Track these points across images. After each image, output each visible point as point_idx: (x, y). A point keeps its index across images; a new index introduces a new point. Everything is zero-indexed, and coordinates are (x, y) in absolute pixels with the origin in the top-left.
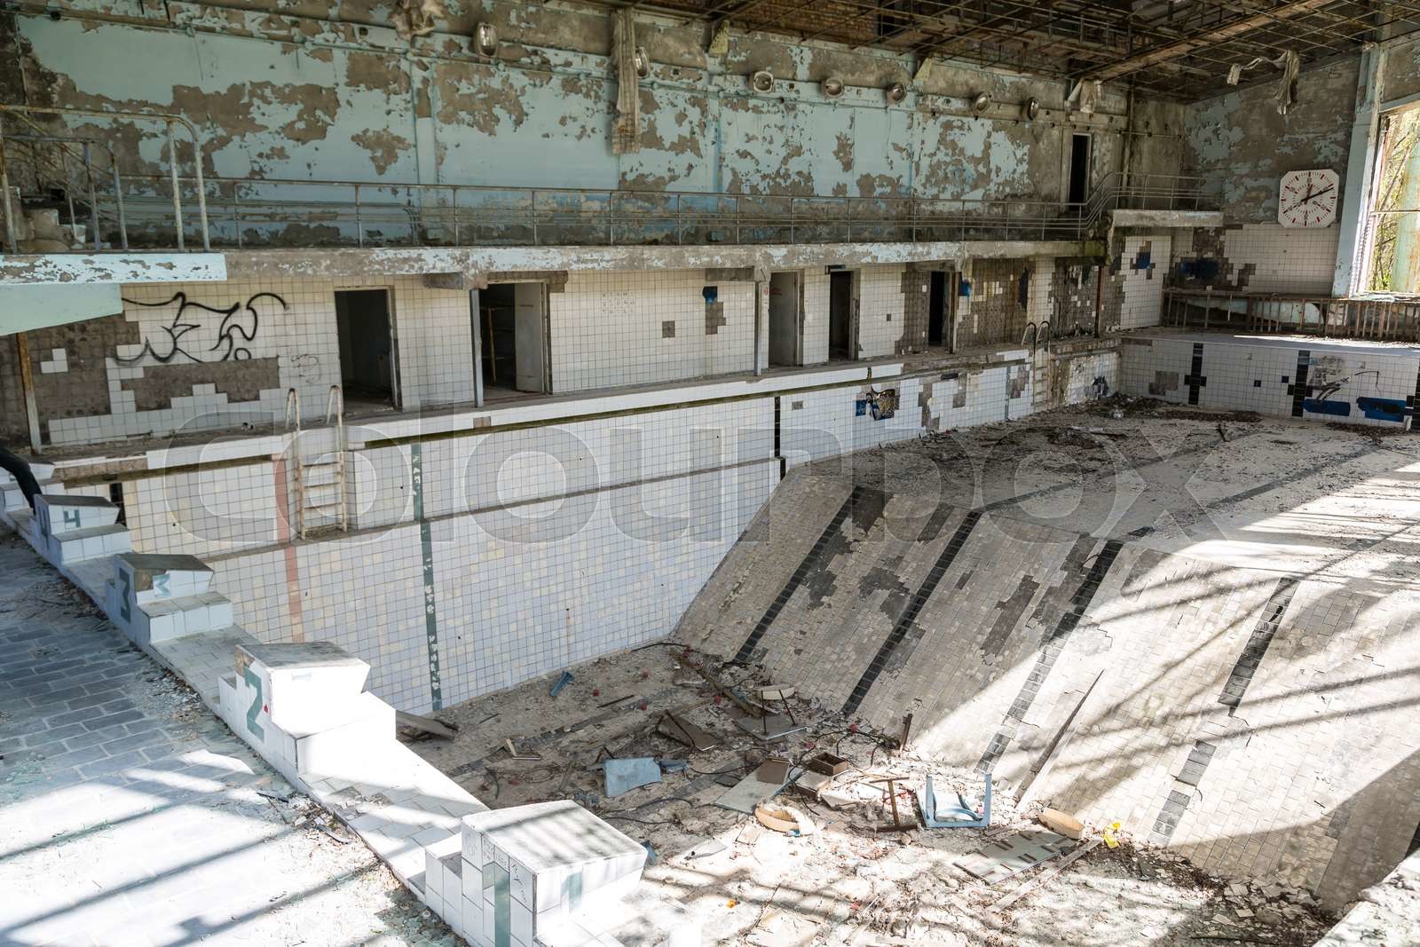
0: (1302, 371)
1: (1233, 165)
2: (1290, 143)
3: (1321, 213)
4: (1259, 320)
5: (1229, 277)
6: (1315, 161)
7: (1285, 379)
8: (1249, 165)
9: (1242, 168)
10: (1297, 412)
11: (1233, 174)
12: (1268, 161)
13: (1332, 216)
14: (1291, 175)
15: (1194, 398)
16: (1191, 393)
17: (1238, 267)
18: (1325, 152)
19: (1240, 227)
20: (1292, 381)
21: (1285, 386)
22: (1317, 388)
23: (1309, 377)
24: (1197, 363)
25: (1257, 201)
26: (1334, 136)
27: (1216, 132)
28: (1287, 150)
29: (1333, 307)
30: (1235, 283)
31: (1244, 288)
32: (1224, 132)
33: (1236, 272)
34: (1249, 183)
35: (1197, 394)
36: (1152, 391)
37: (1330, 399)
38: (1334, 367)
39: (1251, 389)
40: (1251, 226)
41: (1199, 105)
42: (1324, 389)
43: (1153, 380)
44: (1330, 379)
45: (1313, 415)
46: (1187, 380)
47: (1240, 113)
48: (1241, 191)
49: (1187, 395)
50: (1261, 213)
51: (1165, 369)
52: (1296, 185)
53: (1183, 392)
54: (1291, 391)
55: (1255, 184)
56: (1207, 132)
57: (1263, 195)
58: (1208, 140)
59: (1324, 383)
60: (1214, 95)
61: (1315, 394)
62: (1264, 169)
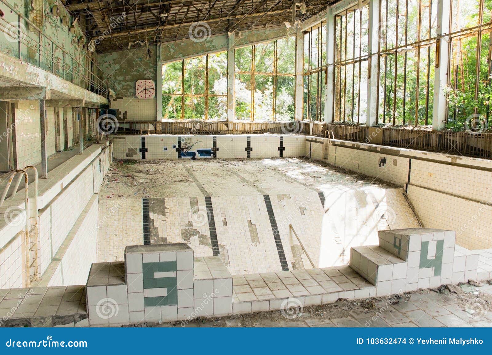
0: (180, 143)
1: (117, 77)
2: (136, 71)
3: (150, 94)
4: (134, 130)
5: (120, 116)
6: (145, 77)
7: (175, 147)
8: (123, 77)
9: (121, 78)
10: (180, 157)
11: (117, 80)
12: (129, 76)
13: (154, 95)
14: (139, 81)
15: (144, 157)
16: (142, 155)
17: (123, 112)
18: (148, 75)
19: (122, 98)
20: (177, 147)
21: (175, 149)
22: (185, 148)
23: (182, 145)
24: (143, 144)
25: (127, 89)
26: (150, 70)
27: (110, 65)
28: (135, 73)
29: (158, 124)
30: (122, 118)
31: (126, 119)
32: (113, 66)
33: (122, 114)
34: (124, 83)
35: (145, 155)
36: (127, 156)
37: (189, 151)
38: (189, 141)
39: (164, 151)
40: (126, 98)
41: (103, 55)
42: (187, 148)
43: (127, 151)
44: (188, 145)
45: (185, 157)
46: (141, 150)
47: (118, 59)
48: (121, 86)
49: (141, 156)
50: (129, 94)
51: (131, 147)
52: (141, 84)
53: (140, 154)
54: (177, 150)
55: (126, 84)
56: (106, 65)
57: (129, 87)
58: (107, 67)
59: (187, 147)
60: (108, 52)
61: (185, 150)
62: (128, 79)
